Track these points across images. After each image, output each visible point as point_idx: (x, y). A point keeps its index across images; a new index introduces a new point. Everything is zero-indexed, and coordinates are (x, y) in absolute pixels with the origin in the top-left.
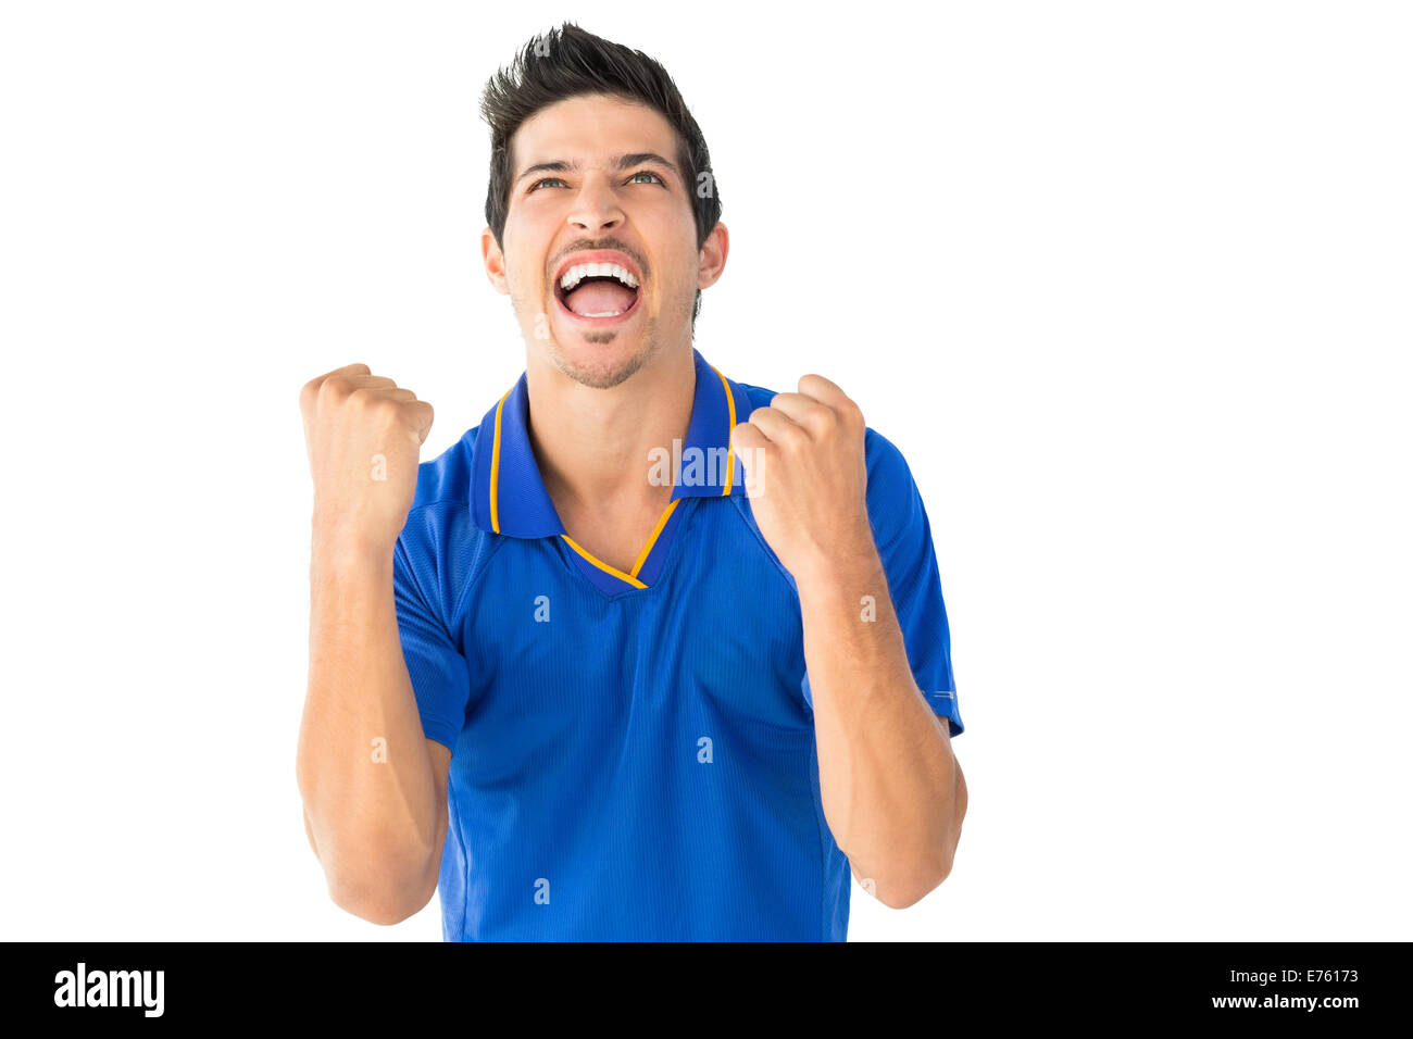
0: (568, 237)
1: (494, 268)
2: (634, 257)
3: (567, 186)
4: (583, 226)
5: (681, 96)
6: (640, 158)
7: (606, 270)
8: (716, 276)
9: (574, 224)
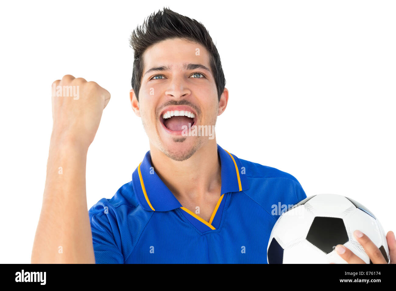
0: (165, 99)
1: (135, 106)
2: (193, 107)
3: (166, 77)
4: (172, 96)
5: (211, 39)
6: (196, 66)
7: (182, 113)
8: (223, 110)
9: (168, 95)
